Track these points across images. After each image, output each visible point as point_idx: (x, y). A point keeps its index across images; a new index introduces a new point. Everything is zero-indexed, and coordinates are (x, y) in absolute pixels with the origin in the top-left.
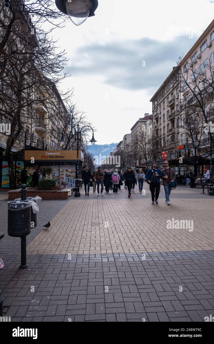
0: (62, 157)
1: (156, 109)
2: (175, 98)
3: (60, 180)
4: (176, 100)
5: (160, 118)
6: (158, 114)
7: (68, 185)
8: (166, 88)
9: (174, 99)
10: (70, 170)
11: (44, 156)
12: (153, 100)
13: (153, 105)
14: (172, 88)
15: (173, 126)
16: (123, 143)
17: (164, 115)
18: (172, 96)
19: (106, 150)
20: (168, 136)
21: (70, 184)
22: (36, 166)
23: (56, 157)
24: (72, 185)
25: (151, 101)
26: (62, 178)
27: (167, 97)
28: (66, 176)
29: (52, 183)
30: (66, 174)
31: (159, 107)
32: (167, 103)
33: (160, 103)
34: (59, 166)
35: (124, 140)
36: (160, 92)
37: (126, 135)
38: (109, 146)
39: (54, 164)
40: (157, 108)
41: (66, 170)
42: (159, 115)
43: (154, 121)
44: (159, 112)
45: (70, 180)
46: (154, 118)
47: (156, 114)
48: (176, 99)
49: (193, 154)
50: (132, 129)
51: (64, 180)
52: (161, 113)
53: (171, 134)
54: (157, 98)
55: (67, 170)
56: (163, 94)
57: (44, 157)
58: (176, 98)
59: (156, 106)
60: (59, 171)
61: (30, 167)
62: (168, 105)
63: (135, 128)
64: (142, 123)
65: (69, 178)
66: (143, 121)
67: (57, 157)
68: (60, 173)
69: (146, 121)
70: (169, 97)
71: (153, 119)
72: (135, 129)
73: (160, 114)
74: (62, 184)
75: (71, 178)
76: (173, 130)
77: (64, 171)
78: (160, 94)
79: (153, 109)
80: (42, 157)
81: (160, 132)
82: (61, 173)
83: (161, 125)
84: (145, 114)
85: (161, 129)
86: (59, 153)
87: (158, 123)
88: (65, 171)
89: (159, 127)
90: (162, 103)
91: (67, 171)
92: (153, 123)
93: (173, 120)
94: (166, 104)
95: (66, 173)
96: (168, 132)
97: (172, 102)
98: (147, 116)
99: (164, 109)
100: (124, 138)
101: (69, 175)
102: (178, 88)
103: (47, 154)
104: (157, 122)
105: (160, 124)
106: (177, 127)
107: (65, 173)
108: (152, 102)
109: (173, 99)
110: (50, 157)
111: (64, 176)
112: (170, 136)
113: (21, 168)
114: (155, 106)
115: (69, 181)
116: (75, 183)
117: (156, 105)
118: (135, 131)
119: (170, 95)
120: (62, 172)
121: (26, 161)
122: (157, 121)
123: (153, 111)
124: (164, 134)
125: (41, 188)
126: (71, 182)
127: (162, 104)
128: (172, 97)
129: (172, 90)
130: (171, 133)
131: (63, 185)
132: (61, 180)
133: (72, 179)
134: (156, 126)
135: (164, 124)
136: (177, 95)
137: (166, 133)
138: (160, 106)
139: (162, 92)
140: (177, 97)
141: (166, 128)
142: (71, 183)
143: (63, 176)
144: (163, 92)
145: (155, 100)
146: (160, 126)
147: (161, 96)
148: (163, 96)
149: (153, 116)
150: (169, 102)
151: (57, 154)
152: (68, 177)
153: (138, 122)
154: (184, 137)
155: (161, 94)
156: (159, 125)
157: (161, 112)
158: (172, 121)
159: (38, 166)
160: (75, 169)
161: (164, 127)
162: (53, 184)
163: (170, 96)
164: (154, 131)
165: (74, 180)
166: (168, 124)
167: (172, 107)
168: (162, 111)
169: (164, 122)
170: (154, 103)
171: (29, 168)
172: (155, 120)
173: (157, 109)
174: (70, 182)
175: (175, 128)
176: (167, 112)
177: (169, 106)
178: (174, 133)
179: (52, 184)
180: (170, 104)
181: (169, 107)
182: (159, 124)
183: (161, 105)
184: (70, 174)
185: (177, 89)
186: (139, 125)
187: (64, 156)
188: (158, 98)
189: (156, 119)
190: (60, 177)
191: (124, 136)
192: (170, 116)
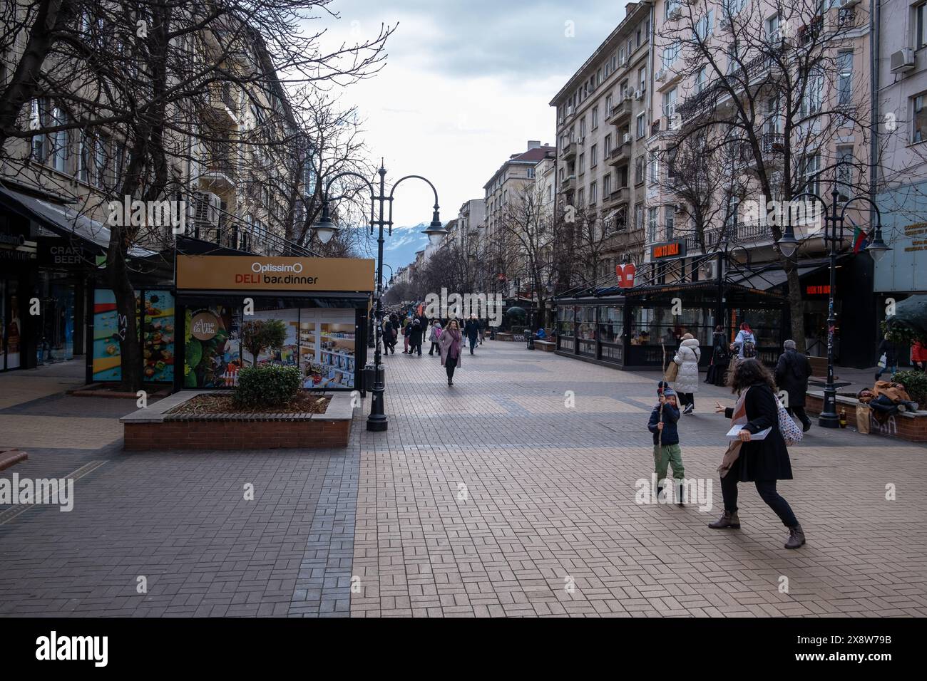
0: (310, 280)
1: (568, 129)
2: (633, 97)
3: (301, 361)
4: (635, 104)
5: (582, 155)
6: (576, 144)
7: (327, 378)
8: (603, 66)
9: (631, 100)
10: (336, 327)
11: (245, 275)
12: (561, 101)
13: (558, 116)
14: (623, 66)
15: (624, 182)
16: (460, 227)
17: (594, 147)
18: (624, 91)
19: (401, 242)
20: (605, 211)
21: (336, 372)
22: (216, 309)
23: (287, 280)
24: (342, 378)
25: (552, 104)
26: (307, 353)
27: (606, 95)
28: (324, 346)
29: (288, 383)
30: (324, 340)
31: (578, 123)
32: (606, 111)
33: (582, 112)
34: (297, 310)
35: (463, 217)
36: (585, 77)
37: (468, 203)
38: (410, 232)
39: (281, 303)
40: (573, 126)
41: (322, 324)
42: (579, 147)
43: (563, 164)
44: (577, 137)
45: (335, 360)
46: (563, 157)
47: (568, 143)
48: (637, 100)
49: (710, 275)
50: (488, 187)
51: (316, 361)
52: (585, 143)
53: (615, 207)
54: (573, 95)
55: (327, 325)
56: (592, 83)
57: (244, 278)
58: (638, 97)
59: (568, 121)
60: (299, 329)
61: (198, 313)
62: (609, 118)
63: (498, 182)
64: (519, 168)
65: (333, 352)
66: (525, 165)
67: (290, 278)
68: (301, 335)
69: (535, 165)
70: (614, 93)
71: (558, 157)
72: (498, 186)
73: (582, 144)
74: (309, 373)
75: (338, 352)
76: (624, 193)
77: (314, 330)
78: (583, 85)
79: (557, 127)
80: (239, 279)
81: (579, 199)
82: (305, 336)
83: (583, 178)
84: (529, 142)
85: (581, 190)
86: (298, 268)
87: (573, 170)
88: (318, 328)
89: (578, 183)
90: (590, 110)
91: (325, 327)
92: (558, 173)
93: (624, 164)
94: (602, 114)
95: (323, 334)
96: (604, 200)
97: (624, 111)
98: (534, 149)
99: (595, 129)
100: (461, 210)
101: (334, 344)
102: (644, 66)
103: (257, 267)
104: (571, 169)
105: (582, 175)
106: (637, 187)
107: (318, 335)
108: (555, 108)
109: (626, 100)
110: (267, 280)
111: (316, 347)
112: (614, 212)
113: (161, 313)
114: (564, 121)
115: (331, 363)
116: (353, 370)
117: (570, 115)
118: (499, 193)
119: (618, 87)
120: (308, 331)
121: (181, 292)
122: (572, 166)
123: (560, 136)
124: (593, 206)
125: (245, 400)
126: (340, 366)
127: (589, 114)
128: (621, 94)
129: (625, 74)
130: (616, 202)
131: (313, 376)
132: (306, 358)
133: (344, 355)
134: (567, 181)
135: (595, 175)
136: (639, 88)
137: (600, 204)
138: (582, 120)
139: (589, 79)
140: (641, 95)
141: (600, 186)
142: (338, 370)
143: (311, 344)
144: (592, 78)
145: (568, 101)
146: (580, 180)
147: (586, 89)
148: (593, 92)
149: (558, 149)
150: (614, 110)
151: (293, 268)
152: (330, 350)
153: (507, 166)
154: (660, 218)
155: (586, 84)
156: (577, 178)
157: (584, 138)
158: (622, 168)
159: (224, 311)
160: (354, 323)
161: (593, 184)
162: (290, 386)
163: (616, 90)
164: (560, 194)
165: (348, 358)
166: (607, 177)
167: (623, 125)
168: (588, 135)
169: (594, 167)
170: (563, 109)
171: (194, 315)
172: (565, 162)
173: (571, 129)
174: (336, 365)
175: (629, 189)
176: (604, 141)
177: (612, 120)
178: (626, 205)
179: (287, 386)
180: (616, 117)
181: (612, 124)
182: (577, 173)
183: (584, 117)
184: (336, 339)
185: (640, 70)
186: (512, 176)
187: (316, 278)
188: (575, 96)
189: (566, 159)
190: (301, 350)
191: (461, 207)
192: (615, 153)
